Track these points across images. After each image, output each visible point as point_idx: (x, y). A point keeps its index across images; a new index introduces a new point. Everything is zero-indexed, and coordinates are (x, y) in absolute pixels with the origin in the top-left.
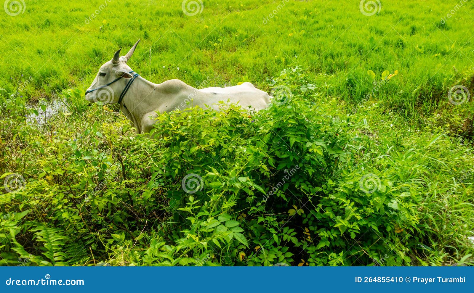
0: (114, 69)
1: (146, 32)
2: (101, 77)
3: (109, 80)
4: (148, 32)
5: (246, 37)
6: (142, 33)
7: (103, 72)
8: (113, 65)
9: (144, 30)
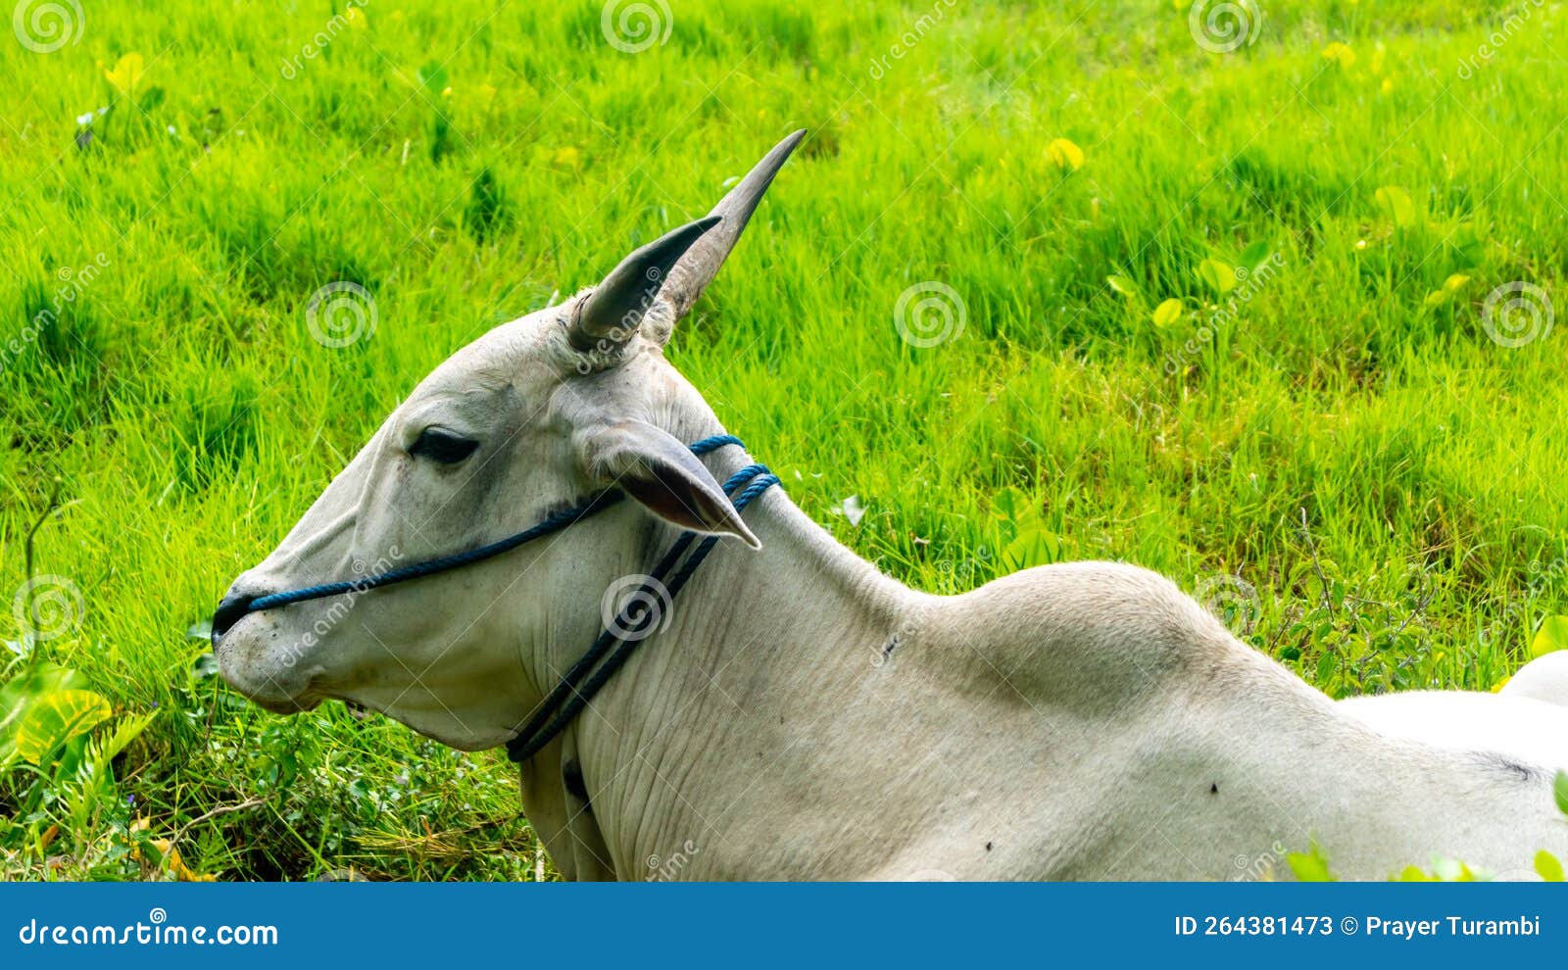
0: (570, 402)
1: (487, 179)
2: (424, 473)
3: (492, 508)
4: (506, 176)
5: (1461, 261)
6: (455, 184)
7: (458, 426)
8: (577, 359)
9: (476, 161)
